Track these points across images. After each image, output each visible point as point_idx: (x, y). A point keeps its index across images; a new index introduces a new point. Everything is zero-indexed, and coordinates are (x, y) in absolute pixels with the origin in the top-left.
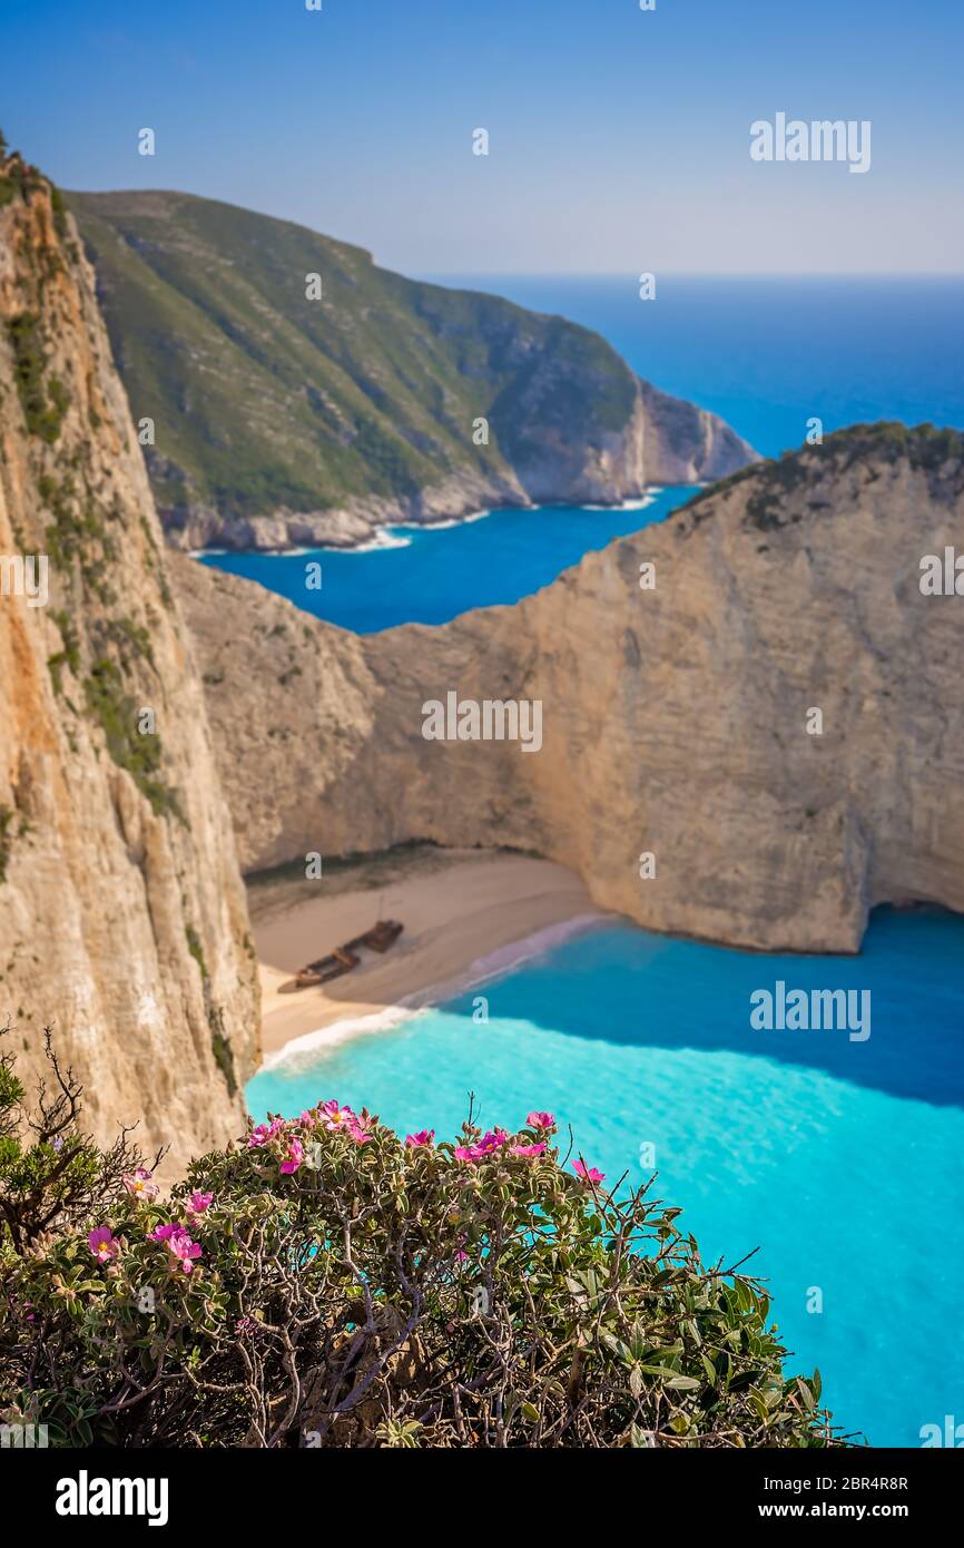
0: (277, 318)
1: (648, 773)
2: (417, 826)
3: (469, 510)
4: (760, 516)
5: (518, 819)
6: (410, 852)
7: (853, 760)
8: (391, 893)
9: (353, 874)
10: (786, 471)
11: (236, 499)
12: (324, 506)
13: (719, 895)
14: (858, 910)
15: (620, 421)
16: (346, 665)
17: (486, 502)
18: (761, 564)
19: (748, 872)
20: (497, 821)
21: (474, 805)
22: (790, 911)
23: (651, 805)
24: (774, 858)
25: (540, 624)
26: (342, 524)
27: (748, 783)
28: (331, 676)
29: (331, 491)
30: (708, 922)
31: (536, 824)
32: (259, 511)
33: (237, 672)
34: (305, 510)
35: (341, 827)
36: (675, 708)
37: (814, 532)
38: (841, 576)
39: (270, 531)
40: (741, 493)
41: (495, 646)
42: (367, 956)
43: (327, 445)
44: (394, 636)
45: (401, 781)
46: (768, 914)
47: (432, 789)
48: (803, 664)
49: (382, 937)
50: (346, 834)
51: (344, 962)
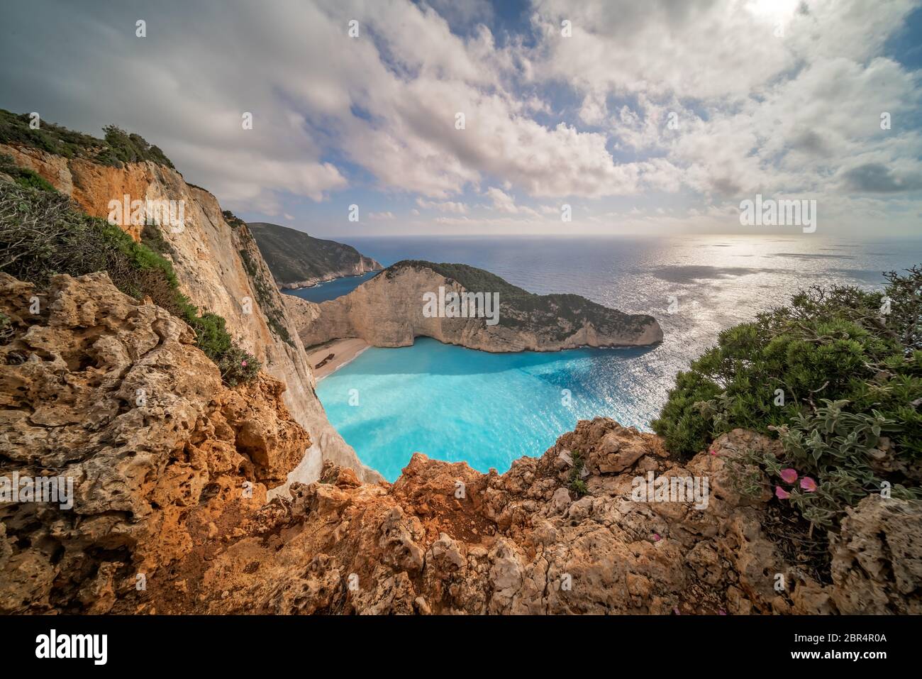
0: (290, 246)
1: (374, 322)
2: (334, 336)
3: (332, 279)
4: (388, 277)
5: (352, 332)
6: (333, 340)
7: (409, 315)
8: (331, 349)
9: (324, 346)
10: (391, 269)
12: (305, 280)
13: (389, 339)
14: (413, 338)
15: (358, 261)
16: (316, 309)
17: (336, 277)
18: (389, 284)
19: (394, 335)
20: (348, 333)
21: (344, 330)
22: (402, 340)
23: (376, 327)
24: (398, 332)
25: (352, 298)
26: (308, 283)
27: (392, 321)
28: (313, 312)
29: (306, 277)
30: (388, 344)
31: (356, 332)
32: (291, 282)
33: (295, 313)
34: (300, 281)
35: (319, 337)
36: (378, 310)
37: (397, 278)
38: (403, 285)
39: (294, 285)
40: (385, 273)
41: (344, 303)
42: (328, 361)
43: (303, 269)
44: (324, 303)
45: (330, 328)
46: (398, 342)
47: (336, 329)
48: (398, 300)
49: (331, 357)
50: (320, 339)
51: (324, 362)
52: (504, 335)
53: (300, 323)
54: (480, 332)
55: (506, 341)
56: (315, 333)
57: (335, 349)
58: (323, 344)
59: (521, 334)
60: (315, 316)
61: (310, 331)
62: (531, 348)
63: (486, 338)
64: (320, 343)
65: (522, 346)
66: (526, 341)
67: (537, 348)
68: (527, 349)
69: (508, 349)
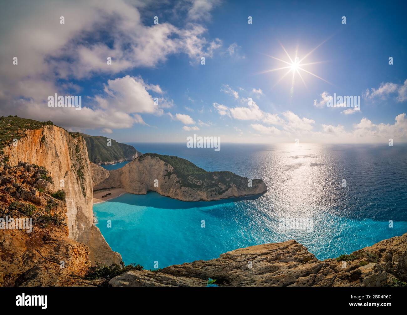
1: (131, 181)
2: (113, 186)
3: (122, 161)
4: (139, 160)
5: (121, 185)
6: (112, 188)
7: (146, 179)
8: (110, 191)
9: (107, 190)
11: (104, 161)
13: (136, 190)
16: (108, 173)
17: (124, 161)
19: (138, 188)
21: (118, 184)
22: (141, 191)
23: (131, 184)
24: (140, 187)
25: (123, 169)
26: (112, 163)
27: (138, 182)
29: (111, 160)
30: (135, 192)
32: (105, 162)
33: (99, 174)
34: (109, 162)
35: (107, 186)
36: (133, 176)
37: (143, 161)
38: (145, 165)
39: (106, 163)
42: (108, 196)
43: (111, 157)
44: (112, 171)
45: (112, 182)
47: (114, 183)
48: (142, 172)
49: (109, 194)
50: (107, 187)
51: (106, 196)
52: (190, 192)
53: (101, 178)
54: (178, 190)
55: (191, 195)
56: (106, 184)
57: (112, 192)
58: (108, 188)
59: (199, 192)
60: (107, 176)
61: (104, 182)
62: (204, 200)
63: (181, 194)
64: (107, 188)
65: (198, 198)
66: (201, 196)
67: (206, 199)
68: (202, 200)
69: (191, 200)
